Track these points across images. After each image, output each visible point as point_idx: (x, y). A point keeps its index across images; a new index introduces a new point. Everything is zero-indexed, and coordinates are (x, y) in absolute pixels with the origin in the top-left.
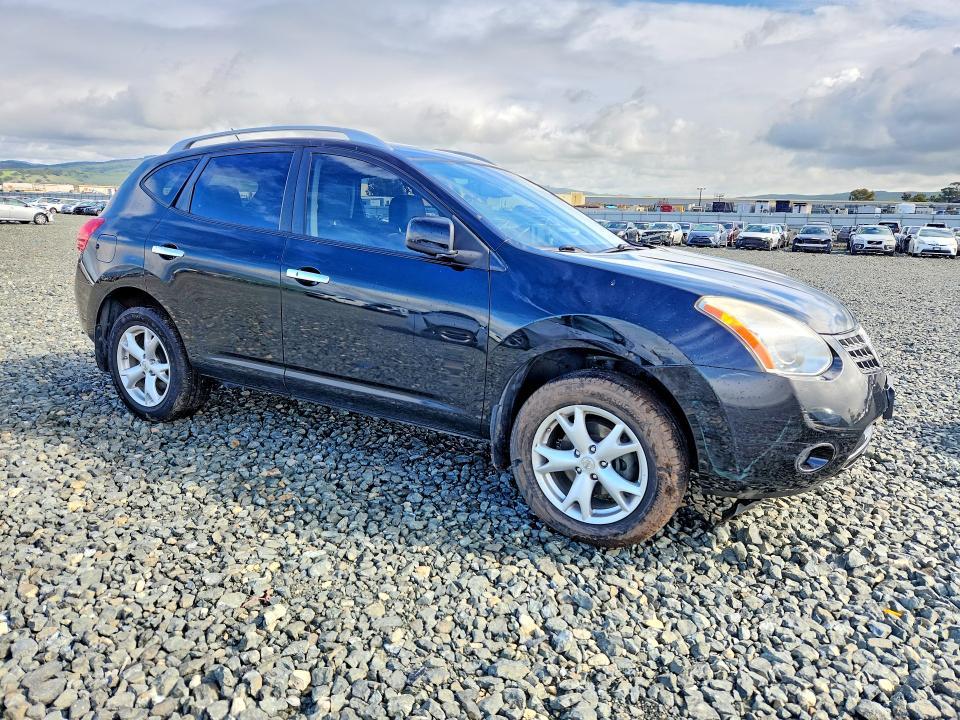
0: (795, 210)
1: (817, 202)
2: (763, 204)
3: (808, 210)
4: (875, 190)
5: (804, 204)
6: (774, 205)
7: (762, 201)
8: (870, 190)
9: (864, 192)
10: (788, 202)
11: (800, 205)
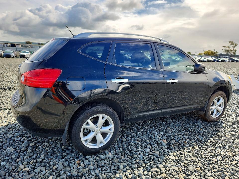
0: (17, 46)
1: (22, 44)
2: (7, 44)
3: (20, 46)
4: (31, 42)
5: (19, 45)
6: (10, 44)
7: (6, 43)
8: (30, 42)
9: (29, 42)
10: (14, 44)
11: (18, 45)
